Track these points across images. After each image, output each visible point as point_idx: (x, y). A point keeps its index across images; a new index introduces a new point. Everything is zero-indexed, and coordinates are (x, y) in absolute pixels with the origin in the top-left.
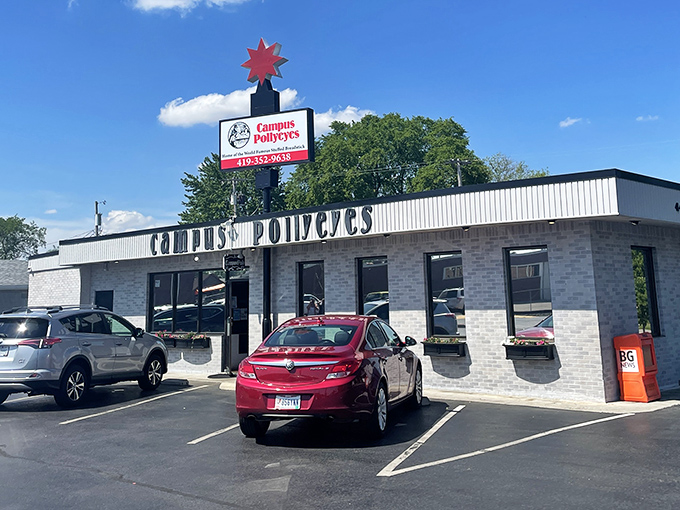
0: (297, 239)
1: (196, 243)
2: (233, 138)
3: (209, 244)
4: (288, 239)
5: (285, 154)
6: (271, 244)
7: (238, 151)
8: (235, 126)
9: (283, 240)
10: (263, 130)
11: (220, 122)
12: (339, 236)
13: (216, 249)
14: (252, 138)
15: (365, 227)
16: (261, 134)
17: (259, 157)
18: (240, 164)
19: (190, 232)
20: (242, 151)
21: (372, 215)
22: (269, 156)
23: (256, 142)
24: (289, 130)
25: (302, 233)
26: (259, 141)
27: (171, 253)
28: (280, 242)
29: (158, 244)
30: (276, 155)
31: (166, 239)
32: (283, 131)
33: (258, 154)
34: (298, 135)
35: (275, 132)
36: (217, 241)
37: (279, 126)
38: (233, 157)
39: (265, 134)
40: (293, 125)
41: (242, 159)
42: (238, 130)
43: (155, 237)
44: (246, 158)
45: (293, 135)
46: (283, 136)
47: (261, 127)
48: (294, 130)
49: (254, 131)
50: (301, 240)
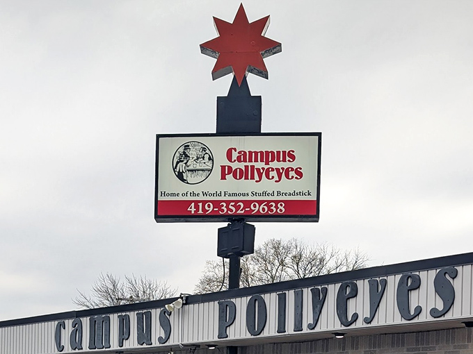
0: (298, 326)
1: (124, 334)
2: (181, 167)
3: (145, 335)
4: (282, 328)
5: (277, 202)
6: (249, 336)
7: (190, 189)
8: (187, 147)
9: (271, 330)
10: (239, 159)
11: (158, 136)
12: (382, 323)
13: (155, 343)
14: (217, 171)
15: (440, 307)
16: (235, 166)
17: (228, 202)
18: (193, 210)
19: (114, 319)
20: (198, 189)
21: (456, 284)
22: (247, 203)
23: (223, 177)
24: (286, 165)
25: (308, 318)
26: (230, 177)
27: (86, 348)
28: (265, 334)
29: (66, 334)
30: (260, 202)
31: (78, 329)
32: (275, 164)
33: (227, 198)
34: (300, 174)
35: (260, 165)
36: (157, 332)
37: (267, 156)
38: (180, 198)
39: (242, 165)
40: (293, 158)
41: (196, 202)
42: (193, 153)
43: (61, 326)
44: (204, 202)
45: (292, 174)
46: (274, 173)
47: (235, 155)
48: (294, 165)
49: (220, 160)
50: (305, 330)
